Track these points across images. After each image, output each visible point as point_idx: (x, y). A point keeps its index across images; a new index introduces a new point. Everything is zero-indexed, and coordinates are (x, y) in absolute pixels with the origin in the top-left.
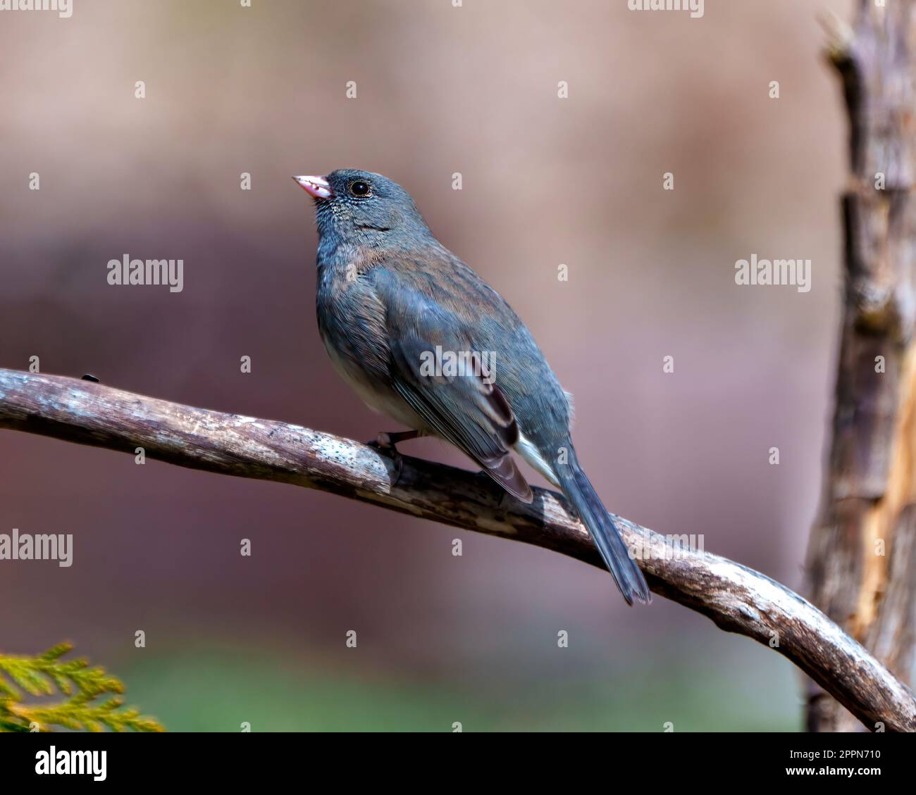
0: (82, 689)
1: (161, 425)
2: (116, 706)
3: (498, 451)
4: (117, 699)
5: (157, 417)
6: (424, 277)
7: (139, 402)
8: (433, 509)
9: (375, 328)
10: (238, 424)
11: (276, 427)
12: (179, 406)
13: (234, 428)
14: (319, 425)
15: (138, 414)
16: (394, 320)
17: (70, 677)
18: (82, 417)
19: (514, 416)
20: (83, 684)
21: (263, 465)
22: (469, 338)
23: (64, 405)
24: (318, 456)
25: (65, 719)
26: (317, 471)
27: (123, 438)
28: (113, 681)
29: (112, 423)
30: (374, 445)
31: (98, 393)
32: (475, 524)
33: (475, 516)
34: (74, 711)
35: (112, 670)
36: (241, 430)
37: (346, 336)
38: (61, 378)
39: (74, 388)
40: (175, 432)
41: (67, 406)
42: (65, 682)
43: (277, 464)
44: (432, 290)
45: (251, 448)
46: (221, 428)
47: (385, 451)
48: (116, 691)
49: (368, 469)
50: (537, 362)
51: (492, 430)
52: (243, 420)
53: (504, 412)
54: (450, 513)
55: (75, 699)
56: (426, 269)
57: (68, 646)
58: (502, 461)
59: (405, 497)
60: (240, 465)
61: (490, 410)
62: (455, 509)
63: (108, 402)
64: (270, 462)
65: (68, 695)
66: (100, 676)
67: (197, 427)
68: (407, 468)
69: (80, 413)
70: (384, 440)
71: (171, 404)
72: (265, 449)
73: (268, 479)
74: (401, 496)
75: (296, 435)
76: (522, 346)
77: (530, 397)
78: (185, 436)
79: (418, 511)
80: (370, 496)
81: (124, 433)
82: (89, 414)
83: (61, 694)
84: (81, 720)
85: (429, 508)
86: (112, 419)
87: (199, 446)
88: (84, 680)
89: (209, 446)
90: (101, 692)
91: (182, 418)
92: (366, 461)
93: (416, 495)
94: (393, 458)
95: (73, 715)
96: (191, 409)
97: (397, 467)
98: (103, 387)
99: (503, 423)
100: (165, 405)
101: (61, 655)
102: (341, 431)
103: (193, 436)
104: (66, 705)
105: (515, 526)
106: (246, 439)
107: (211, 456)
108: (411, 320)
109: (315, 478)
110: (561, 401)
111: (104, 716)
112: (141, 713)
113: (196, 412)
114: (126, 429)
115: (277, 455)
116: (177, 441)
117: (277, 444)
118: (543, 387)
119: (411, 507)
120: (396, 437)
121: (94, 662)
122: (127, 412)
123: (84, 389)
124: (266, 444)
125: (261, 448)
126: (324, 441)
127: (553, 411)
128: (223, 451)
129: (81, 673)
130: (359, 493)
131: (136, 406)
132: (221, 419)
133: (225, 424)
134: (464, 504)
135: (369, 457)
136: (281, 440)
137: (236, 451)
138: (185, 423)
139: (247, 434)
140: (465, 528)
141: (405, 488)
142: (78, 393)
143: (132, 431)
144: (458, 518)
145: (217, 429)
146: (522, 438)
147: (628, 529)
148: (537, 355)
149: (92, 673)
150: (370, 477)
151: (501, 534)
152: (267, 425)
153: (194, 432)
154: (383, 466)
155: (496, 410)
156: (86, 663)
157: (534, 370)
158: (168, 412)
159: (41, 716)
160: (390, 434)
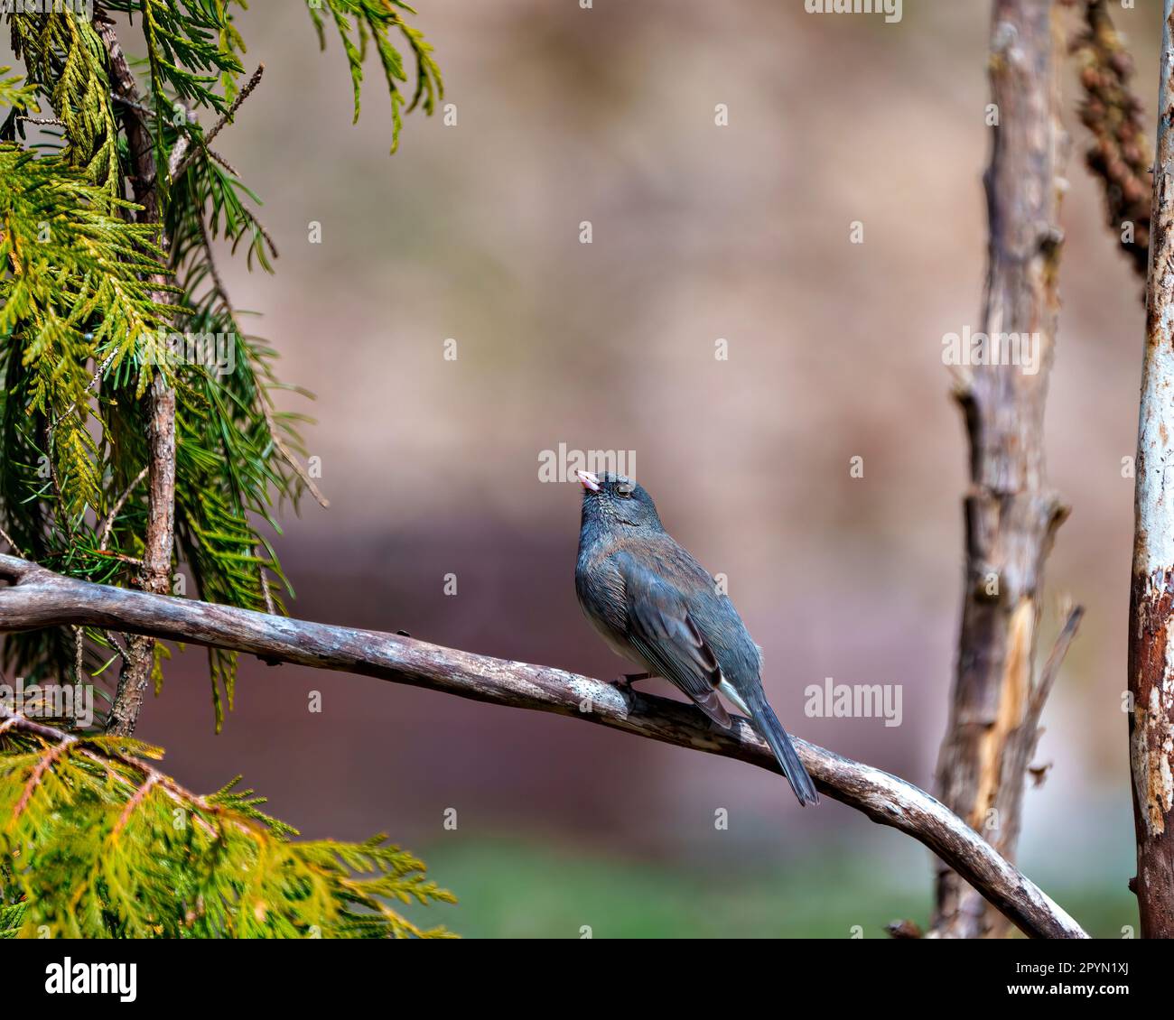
0: (395, 867)
1: (456, 669)
2: (420, 881)
3: (706, 690)
4: (421, 876)
5: (453, 662)
6: (655, 560)
7: (440, 652)
8: (659, 732)
9: (617, 597)
10: (513, 668)
11: (542, 670)
12: (468, 654)
13: (510, 671)
14: (573, 668)
15: (439, 660)
16: (631, 591)
17: (386, 859)
18: (397, 663)
19: (718, 664)
20: (397, 865)
21: (532, 698)
22: (686, 606)
23: (383, 654)
24: (573, 692)
25: (382, 890)
26: (571, 702)
27: (428, 677)
28: (418, 862)
29: (419, 666)
30: (615, 684)
31: (409, 644)
32: (690, 742)
33: (690, 737)
34: (389, 885)
35: (416, 854)
36: (516, 673)
37: (595, 601)
38: (381, 633)
39: (391, 640)
40: (466, 674)
41: (386, 655)
42: (382, 862)
43: (542, 698)
44: (660, 569)
45: (523, 686)
46: (500, 671)
47: (623, 688)
48: (420, 870)
49: (610, 701)
50: (736, 624)
51: (702, 675)
52: (518, 665)
53: (711, 661)
54: (672, 734)
55: (389, 875)
56: (656, 554)
57: (385, 836)
58: (709, 697)
59: (638, 722)
60: (515, 699)
61: (700, 659)
62: (675, 732)
63: (417, 651)
64: (537, 697)
65: (385, 872)
66: (408, 859)
67: (483, 670)
68: (640, 701)
69: (396, 659)
70: (622, 680)
71: (463, 653)
72: (534, 686)
73: (536, 709)
74: (634, 722)
75: (557, 676)
76: (726, 613)
77: (730, 650)
78: (474, 676)
79: (648, 733)
80: (612, 722)
81: (428, 675)
82: (402, 660)
83: (379, 871)
84: (394, 891)
85: (655, 731)
86: (419, 664)
87: (485, 685)
88: (397, 861)
89: (491, 684)
90: (409, 870)
91: (472, 663)
92: (609, 696)
93: (647, 722)
94: (629, 694)
95: (388, 887)
96: (478, 656)
97: (632, 700)
98: (413, 640)
99: (710, 670)
100: (459, 653)
101: (380, 842)
102: (590, 673)
103: (479, 676)
104: (383, 880)
105: (720, 744)
106: (520, 679)
107: (493, 692)
108: (643, 591)
109: (569, 708)
110: (753, 654)
111: (411, 888)
112: (439, 886)
113: (482, 659)
114: (429, 671)
115: (543, 691)
116: (467, 680)
117: (543, 682)
118: (740, 644)
119: (643, 730)
120: (631, 678)
121: (404, 848)
122: (430, 658)
123: (398, 642)
124: (534, 683)
125: (531, 686)
126: (578, 680)
127: (747, 661)
128: (503, 688)
129: (395, 856)
130: (603, 719)
131: (437, 654)
132: (500, 664)
133: (504, 668)
134: (681, 728)
135: (611, 693)
136: (546, 680)
137: (512, 688)
138: (474, 667)
139: (520, 676)
140: (683, 746)
141: (638, 716)
142: (394, 645)
143: (435, 673)
144: (677, 738)
145: (498, 671)
146: (723, 681)
147: (804, 747)
148: (736, 619)
149: (403, 857)
150: (611, 708)
151: (709, 751)
152: (534, 669)
153: (481, 674)
154: (622, 700)
155: (704, 660)
156: (398, 849)
157: (734, 630)
158: (461, 658)
159: (363, 888)
160: (627, 676)
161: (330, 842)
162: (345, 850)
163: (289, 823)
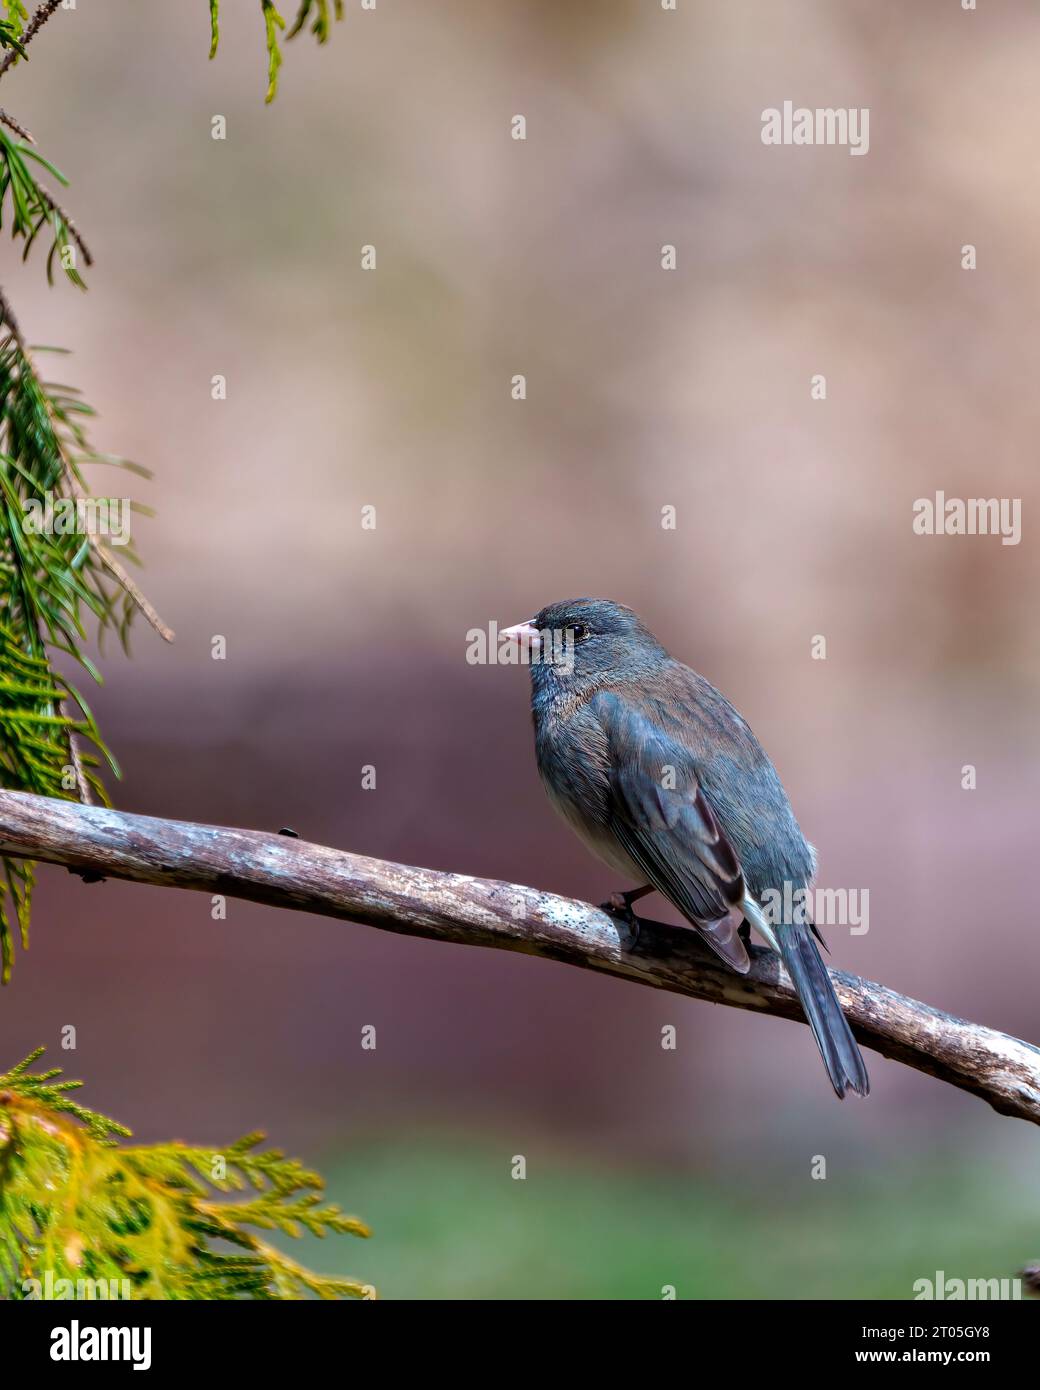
0: (276, 1183)
1: (367, 886)
2: (314, 1203)
3: (717, 909)
4: (316, 1195)
5: (364, 876)
6: (654, 704)
7: (343, 860)
8: (674, 979)
10: (454, 884)
11: (497, 887)
12: (387, 863)
13: (450, 888)
14: (545, 883)
15: (342, 873)
17: (263, 1170)
18: (279, 877)
19: (741, 871)
20: (279, 1179)
21: (483, 929)
22: (697, 776)
23: (258, 864)
24: (544, 920)
25: (255, 1217)
26: (543, 936)
27: (326, 899)
28: (311, 1175)
29: (312, 883)
30: (607, 908)
31: (297, 849)
32: (722, 996)
33: (722, 987)
34: (267, 1209)
35: (308, 1164)
36: (459, 891)
38: (256, 832)
39: (269, 843)
40: (383, 893)
41: (261, 865)
42: (257, 1177)
43: (498, 929)
45: (470, 911)
46: (435, 889)
47: (619, 913)
48: (313, 1186)
49: (601, 934)
50: (776, 809)
51: (714, 886)
52: (461, 880)
53: (730, 864)
54: (694, 983)
55: (268, 1195)
57: (261, 1136)
58: (720, 922)
59: (641, 965)
60: (457, 930)
61: (713, 862)
62: (698, 980)
63: (308, 860)
64: (491, 927)
65: (260, 1191)
66: (296, 1170)
67: (408, 887)
68: (645, 933)
69: (277, 872)
70: (618, 901)
71: (379, 862)
72: (486, 911)
73: (488, 946)
74: (638, 964)
75: (521, 900)
76: (760, 790)
77: (762, 849)
78: (394, 897)
79: (658, 981)
80: (604, 964)
81: (326, 895)
82: (287, 873)
83: (253, 1190)
84: (272, 1218)
85: (669, 977)
86: (313, 878)
87: (412, 909)
88: (279, 1173)
89: (421, 909)
90: (298, 1187)
91: (391, 877)
92: (599, 926)
93: (656, 964)
94: (629, 922)
95: (265, 1213)
96: (402, 867)
97: (633, 931)
98: (303, 843)
99: (727, 878)
100: (370, 862)
101: (253, 1146)
102: (570, 892)
103: (404, 897)
104: (258, 1202)
105: (767, 998)
106: (464, 901)
107: (425, 920)
108: (632, 752)
109: (541, 944)
110: (800, 855)
111: (300, 1214)
112: (343, 1212)
113: (407, 871)
114: (328, 890)
115: (499, 919)
116: (386, 903)
117: (499, 906)
118: (779, 838)
119: (650, 977)
120: (631, 897)
121: (291, 1154)
122: (329, 870)
123: (281, 845)
124: (486, 906)
125: (481, 911)
126: (551, 903)
127: (787, 864)
128: (438, 915)
129: (276, 1166)
130: (590, 961)
131: (340, 863)
132: (435, 878)
133: (440, 884)
134: (709, 973)
135: (602, 921)
136: (503, 902)
137: (452, 914)
138: (395, 883)
139: (464, 895)
140: (710, 1000)
141: (643, 955)
142: (275, 850)
143: (335, 892)
144: (702, 989)
145: (431, 889)
146: (747, 897)
147: (893, 1001)
148: (777, 801)
149: (288, 1166)
150: (603, 944)
151: (751, 1007)
152: (487, 885)
153: (405, 893)
154: (612, 930)
155: (720, 863)
156: (281, 1154)
157: (771, 817)
158: (375, 870)
159: (230, 1214)
160: (623, 894)
161: (180, 1146)
162: (201, 1158)
163: (115, 1118)
